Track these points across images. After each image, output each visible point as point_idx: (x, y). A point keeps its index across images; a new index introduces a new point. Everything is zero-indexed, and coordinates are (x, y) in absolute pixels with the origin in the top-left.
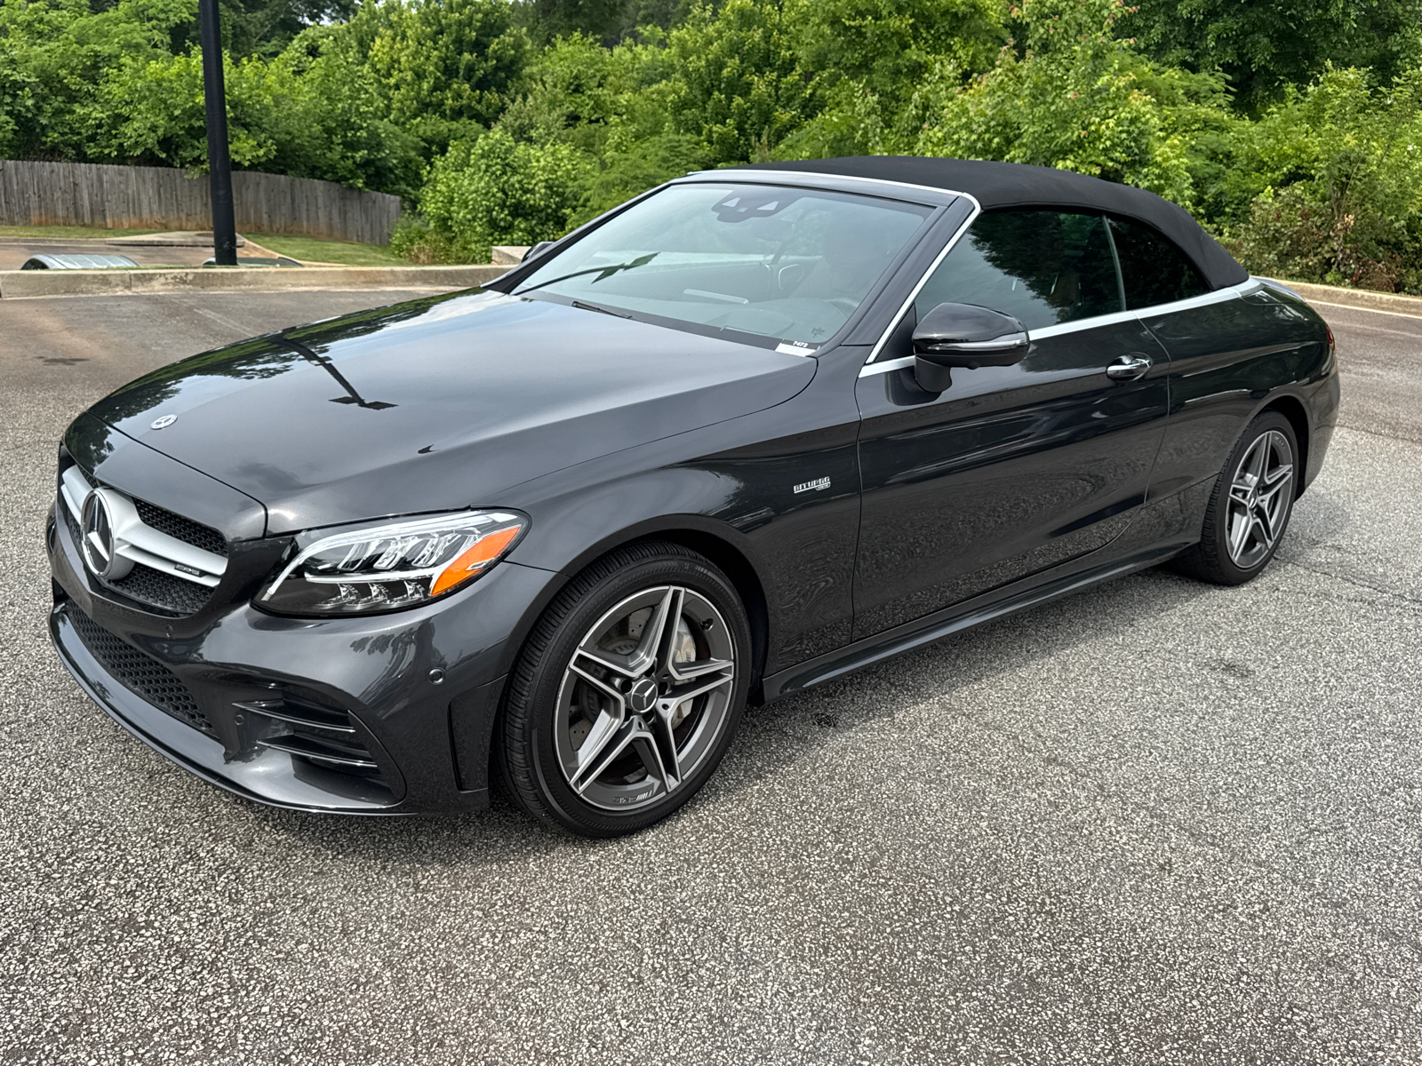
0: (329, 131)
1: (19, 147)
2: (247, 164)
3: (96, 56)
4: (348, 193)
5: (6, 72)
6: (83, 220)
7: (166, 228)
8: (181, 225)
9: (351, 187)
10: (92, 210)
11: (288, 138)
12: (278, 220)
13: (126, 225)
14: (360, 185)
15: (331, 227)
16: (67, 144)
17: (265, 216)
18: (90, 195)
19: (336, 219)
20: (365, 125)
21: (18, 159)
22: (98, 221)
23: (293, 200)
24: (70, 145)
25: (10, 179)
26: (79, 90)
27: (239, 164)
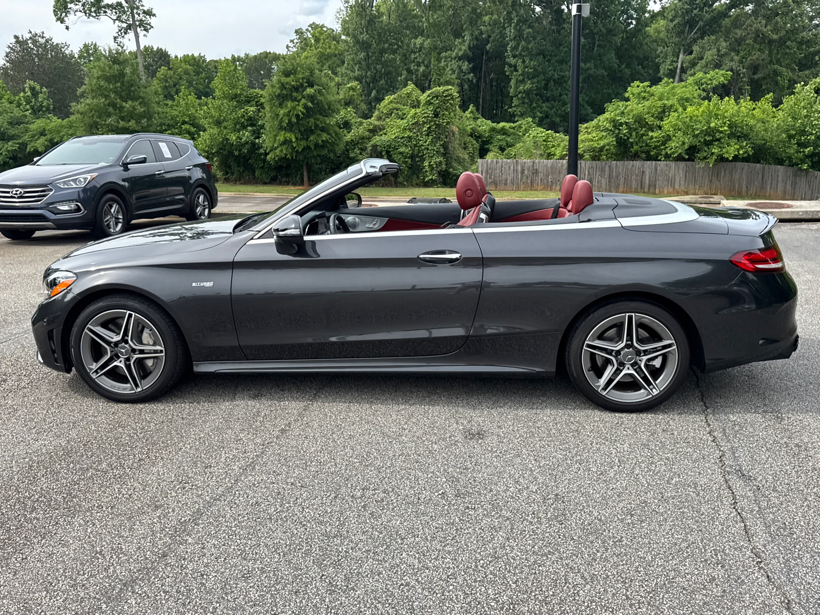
0: (790, 137)
1: (619, 155)
2: (731, 159)
3: (665, 106)
4: (799, 173)
5: (617, 118)
6: (644, 189)
7: (687, 194)
8: (695, 192)
9: (800, 169)
10: (649, 184)
11: (763, 142)
12: (752, 190)
13: (666, 192)
14: (805, 168)
15: (785, 192)
16: (642, 152)
17: (744, 187)
18: (650, 177)
19: (789, 187)
20: (814, 132)
21: (618, 160)
22: (651, 190)
23: (763, 178)
24: (644, 152)
25: (613, 170)
26: (653, 124)
27: (727, 158)
